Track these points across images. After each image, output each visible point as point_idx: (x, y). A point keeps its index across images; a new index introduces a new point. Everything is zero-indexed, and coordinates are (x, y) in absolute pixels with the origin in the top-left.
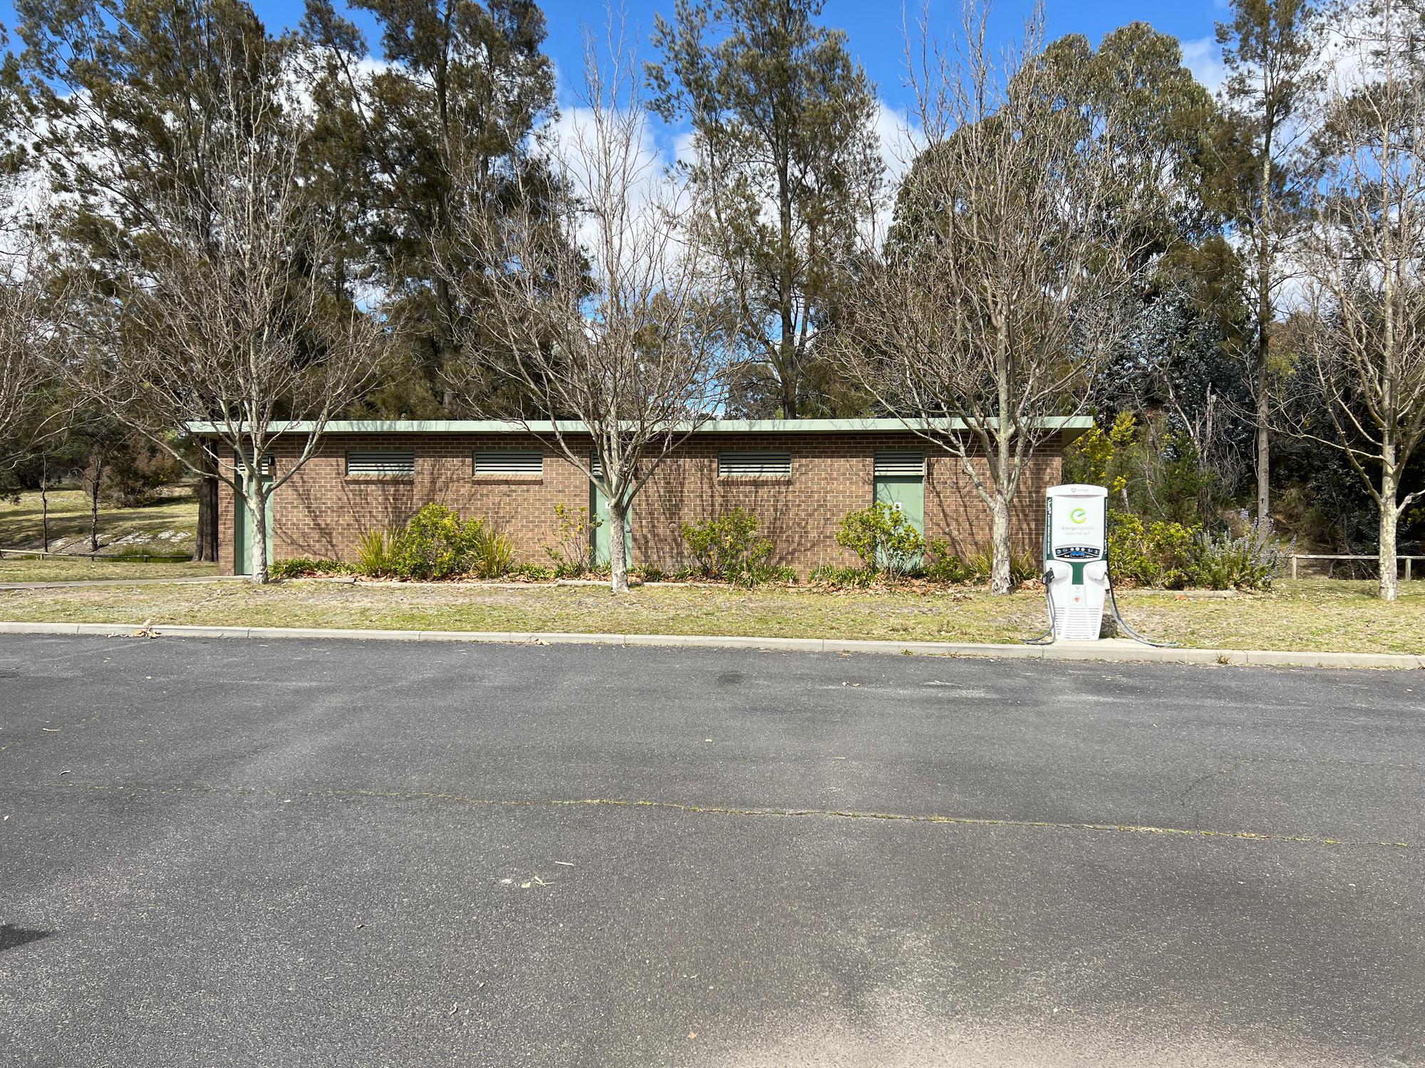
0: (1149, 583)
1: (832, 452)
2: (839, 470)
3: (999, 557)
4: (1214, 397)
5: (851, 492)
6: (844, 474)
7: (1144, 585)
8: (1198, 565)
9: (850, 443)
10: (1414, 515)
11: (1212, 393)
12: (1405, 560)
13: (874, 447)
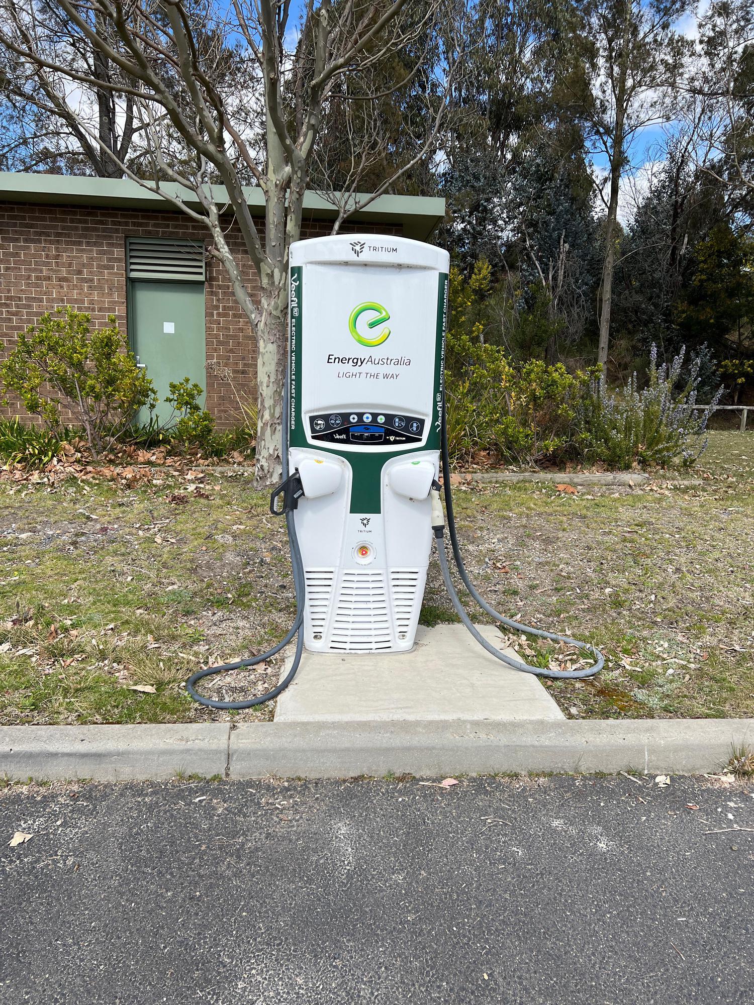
0: (515, 460)
1: (58, 235)
2: (70, 265)
3: (267, 416)
4: (567, 245)
5: (92, 302)
6: (80, 272)
7: (508, 462)
8: (590, 431)
9: (86, 222)
10: (726, 365)
11: (565, 242)
12: (743, 410)
13: (124, 231)
